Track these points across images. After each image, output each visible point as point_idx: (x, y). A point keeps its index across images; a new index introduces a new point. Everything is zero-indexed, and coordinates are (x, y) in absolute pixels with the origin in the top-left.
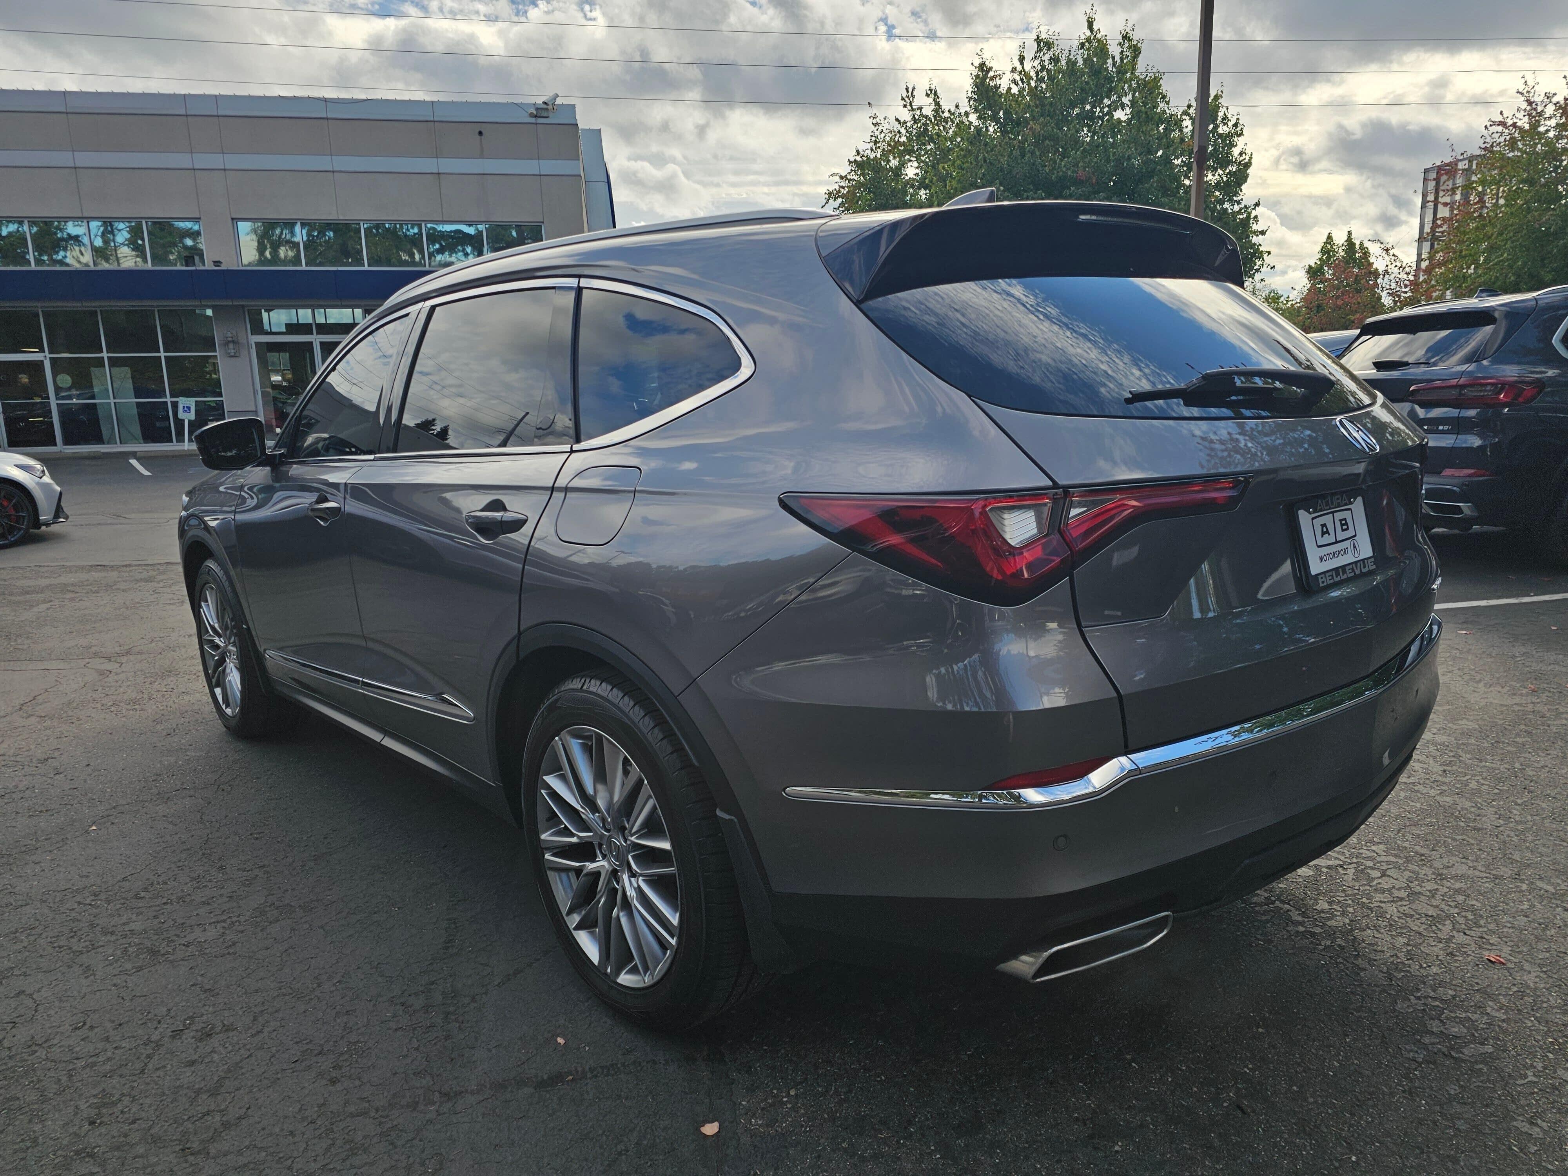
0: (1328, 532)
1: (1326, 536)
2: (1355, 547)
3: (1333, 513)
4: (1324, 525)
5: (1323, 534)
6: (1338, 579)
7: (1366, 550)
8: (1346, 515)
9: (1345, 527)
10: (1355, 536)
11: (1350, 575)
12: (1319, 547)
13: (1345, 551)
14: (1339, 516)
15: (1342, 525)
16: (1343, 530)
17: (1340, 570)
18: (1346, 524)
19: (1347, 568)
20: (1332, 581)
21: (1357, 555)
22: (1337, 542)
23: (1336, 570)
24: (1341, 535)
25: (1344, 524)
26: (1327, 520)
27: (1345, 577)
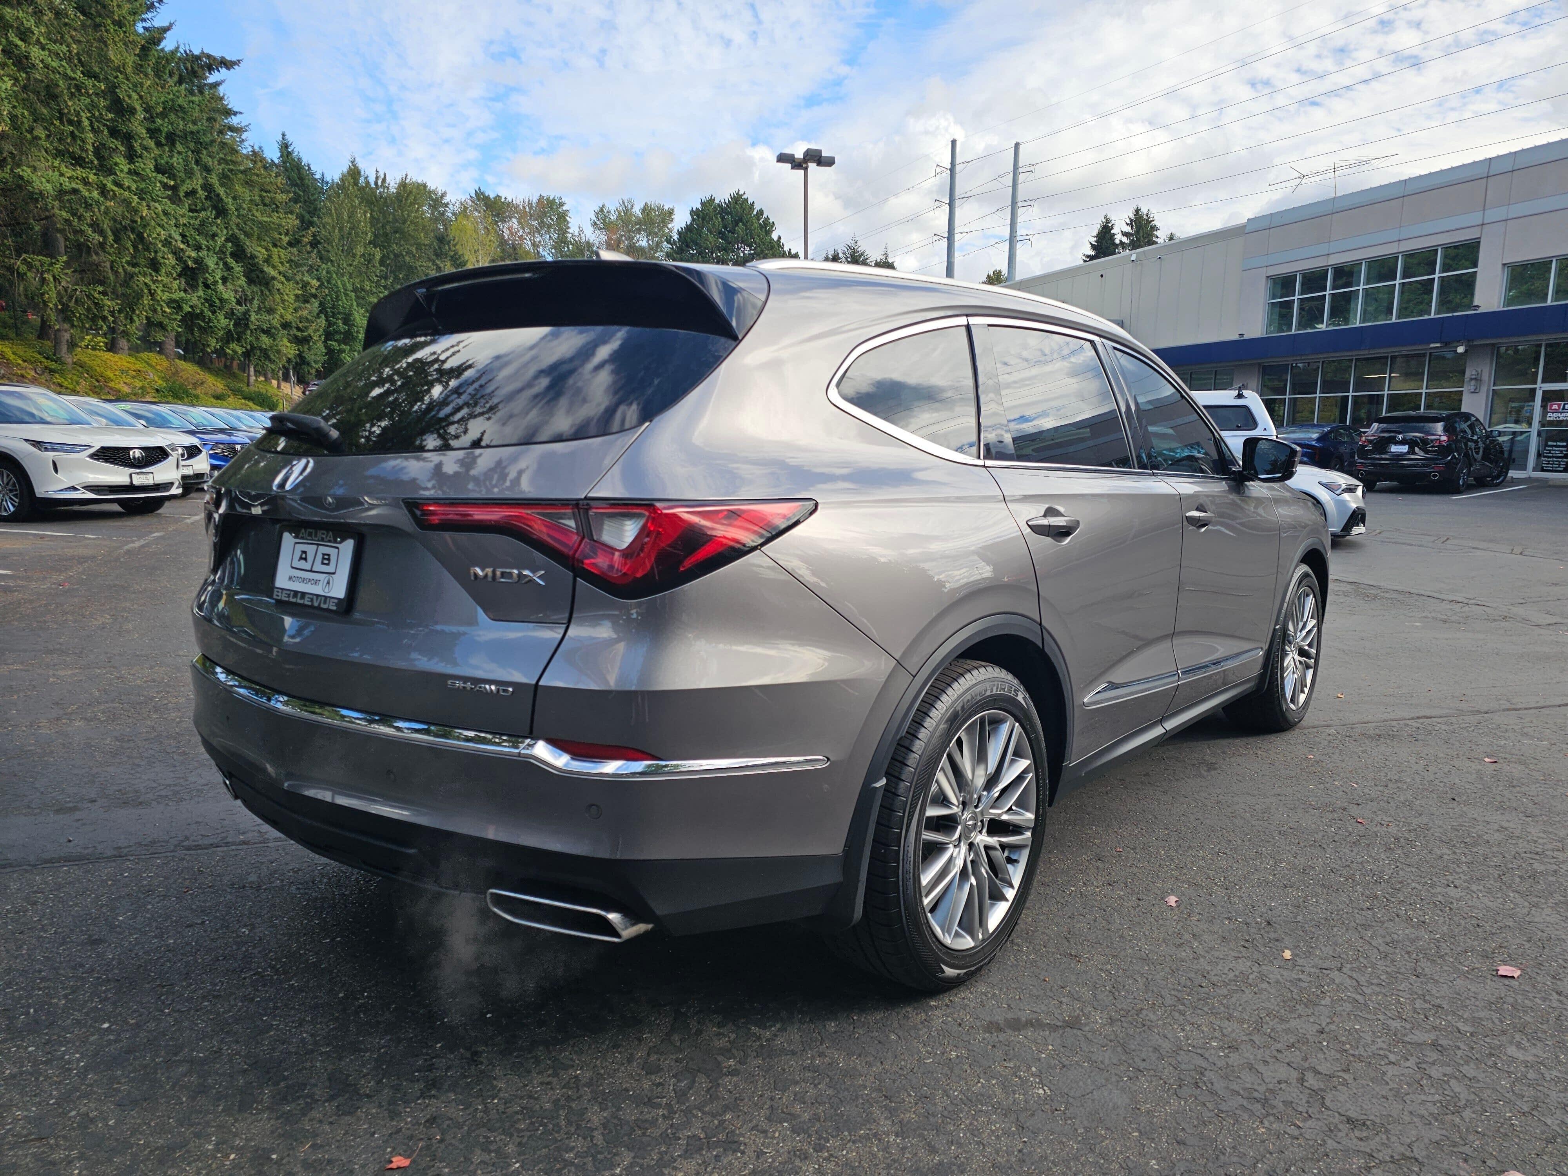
0: (305, 559)
1: (303, 562)
2: (328, 583)
3: (318, 545)
4: (305, 552)
5: (301, 558)
6: (294, 600)
7: (339, 590)
8: (332, 552)
9: (326, 562)
10: (334, 573)
11: (306, 603)
12: (293, 568)
13: (316, 582)
14: (323, 550)
15: (324, 559)
16: (323, 563)
17: (299, 595)
18: (329, 559)
19: (307, 596)
20: (287, 599)
21: (326, 590)
22: (311, 571)
23: (296, 593)
24: (318, 567)
25: (326, 559)
26: (311, 549)
27: (301, 602)
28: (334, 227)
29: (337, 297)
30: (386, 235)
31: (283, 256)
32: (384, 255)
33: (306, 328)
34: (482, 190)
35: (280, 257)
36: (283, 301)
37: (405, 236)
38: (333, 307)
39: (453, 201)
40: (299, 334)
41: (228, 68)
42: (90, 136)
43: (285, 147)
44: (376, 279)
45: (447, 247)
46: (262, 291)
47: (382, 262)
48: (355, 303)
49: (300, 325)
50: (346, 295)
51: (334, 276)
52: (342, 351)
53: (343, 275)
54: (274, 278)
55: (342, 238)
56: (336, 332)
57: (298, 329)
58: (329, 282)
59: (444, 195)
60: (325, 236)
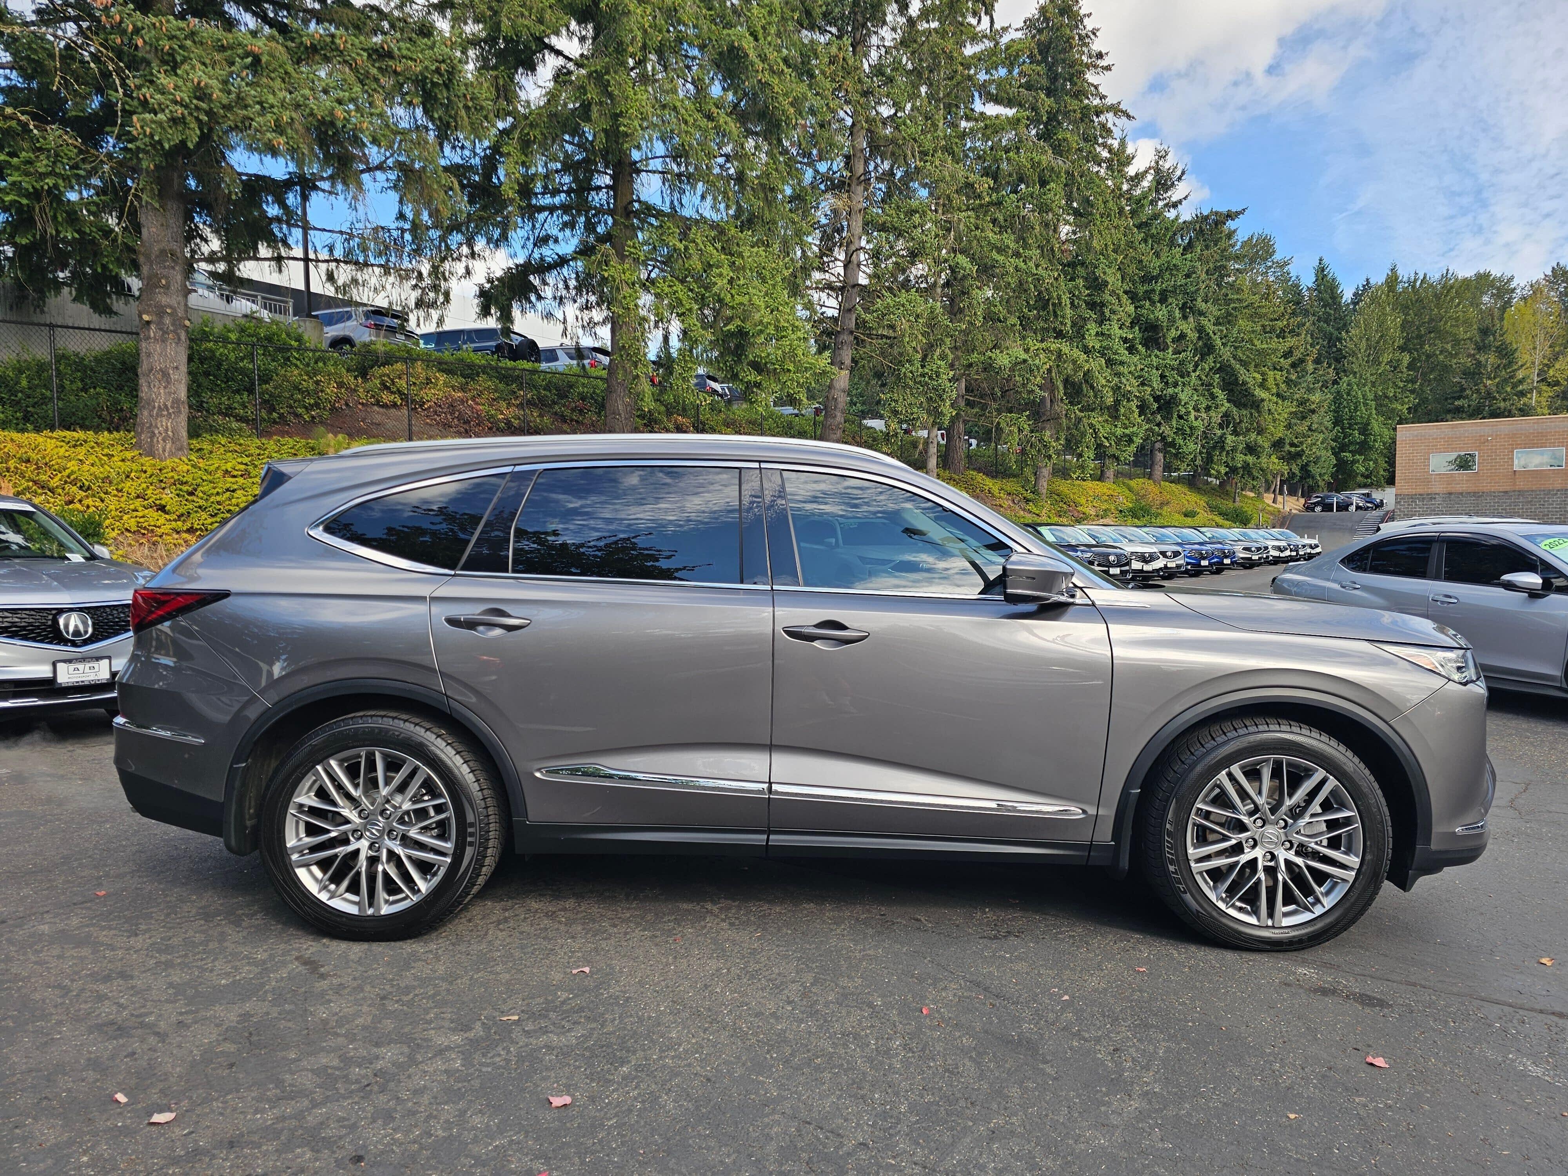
28: (1361, 338)
29: (1356, 408)
30: (1419, 337)
31: (1278, 377)
32: (1414, 359)
33: (1302, 443)
34: (1562, 264)
35: (1275, 379)
36: (1274, 421)
37: (1441, 335)
38: (1351, 418)
39: (1522, 285)
40: (1293, 449)
41: (1233, 219)
42: (1068, 312)
43: (1321, 271)
44: (1401, 384)
45: (1491, 338)
46: (1251, 414)
47: (1410, 367)
48: (1374, 412)
49: (1296, 441)
50: (1366, 404)
51: (1355, 387)
52: (1354, 462)
53: (1364, 385)
54: (1263, 400)
55: (1369, 347)
56: (1351, 443)
57: (1292, 445)
58: (1348, 394)
59: (1511, 279)
60: (1351, 349)
